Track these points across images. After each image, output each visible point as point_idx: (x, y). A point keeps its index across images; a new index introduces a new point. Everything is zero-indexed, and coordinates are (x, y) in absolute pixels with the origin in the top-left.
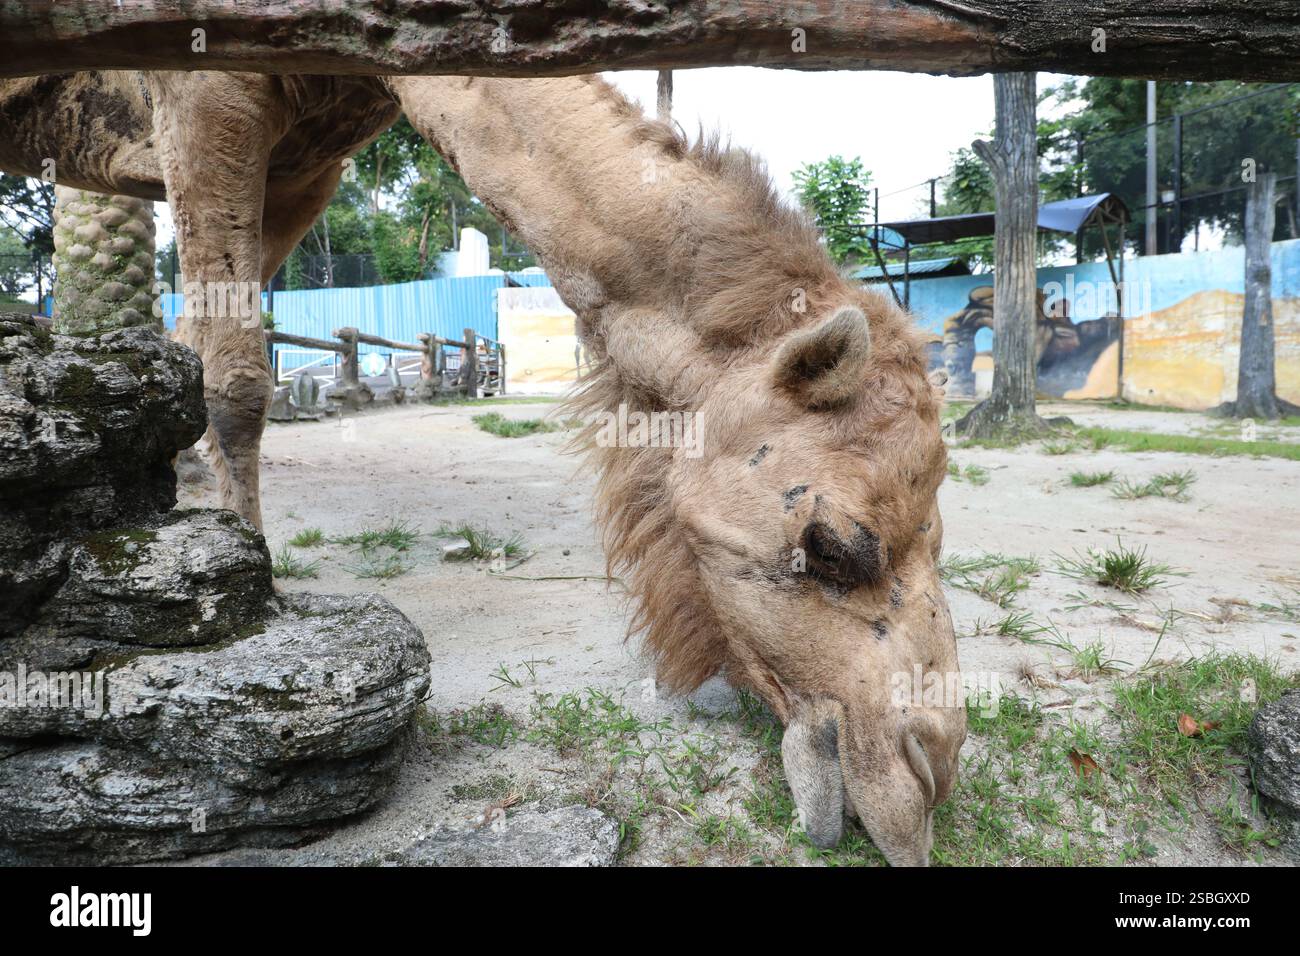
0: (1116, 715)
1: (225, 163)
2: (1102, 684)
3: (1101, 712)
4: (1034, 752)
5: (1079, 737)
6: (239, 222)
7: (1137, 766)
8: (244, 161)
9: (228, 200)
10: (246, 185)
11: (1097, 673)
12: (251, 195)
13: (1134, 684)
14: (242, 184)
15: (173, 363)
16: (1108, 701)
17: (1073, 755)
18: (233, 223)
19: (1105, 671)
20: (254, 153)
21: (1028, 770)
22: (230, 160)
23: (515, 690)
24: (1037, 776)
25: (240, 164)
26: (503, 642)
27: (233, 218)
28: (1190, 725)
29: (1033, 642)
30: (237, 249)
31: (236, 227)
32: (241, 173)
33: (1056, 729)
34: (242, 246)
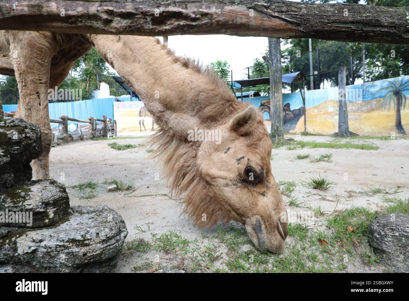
0: (328, 227)
1: (37, 62)
2: (322, 218)
3: (324, 227)
4: (308, 240)
5: (320, 235)
6: (42, 81)
7: (338, 242)
8: (44, 61)
9: (38, 74)
10: (45, 69)
11: (320, 215)
12: (46, 73)
13: (331, 218)
14: (43, 69)
15: (32, 130)
16: (326, 223)
17: (320, 240)
18: (40, 82)
19: (322, 214)
20: (47, 59)
21: (307, 246)
22: (39, 61)
23: (144, 233)
24: (310, 247)
25: (42, 62)
26: (134, 218)
27: (40, 80)
28: (351, 229)
29: (300, 207)
30: (41, 91)
31: (41, 83)
32: (43, 65)
33: (313, 233)
34: (43, 90)
